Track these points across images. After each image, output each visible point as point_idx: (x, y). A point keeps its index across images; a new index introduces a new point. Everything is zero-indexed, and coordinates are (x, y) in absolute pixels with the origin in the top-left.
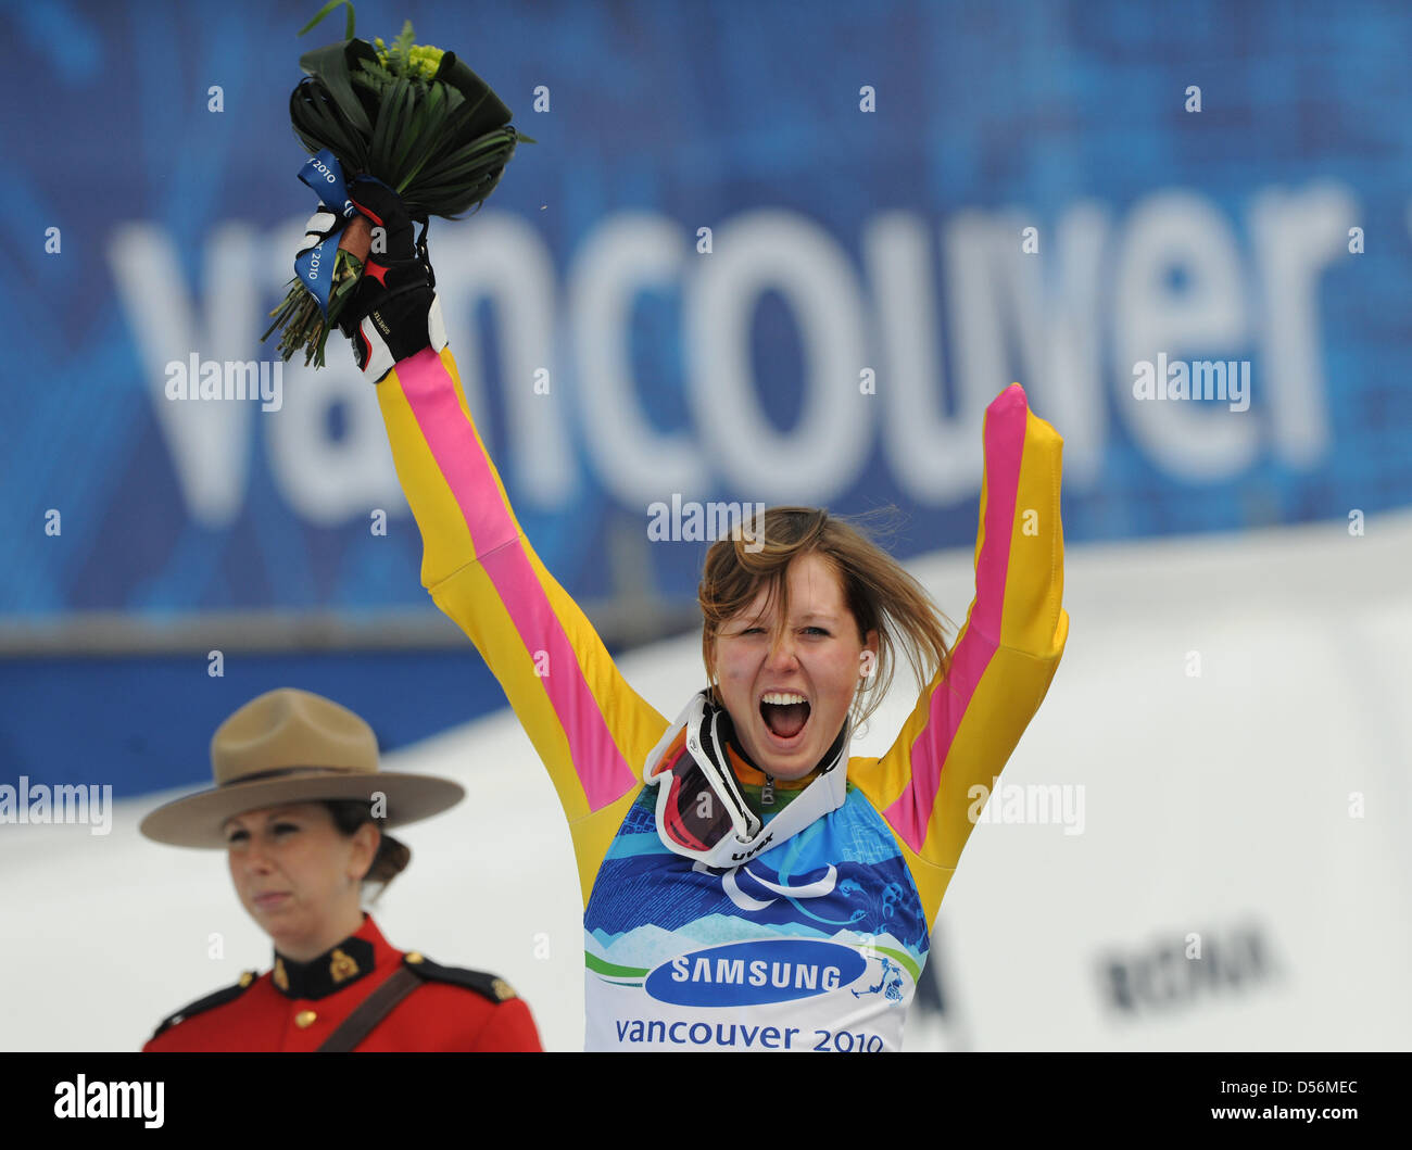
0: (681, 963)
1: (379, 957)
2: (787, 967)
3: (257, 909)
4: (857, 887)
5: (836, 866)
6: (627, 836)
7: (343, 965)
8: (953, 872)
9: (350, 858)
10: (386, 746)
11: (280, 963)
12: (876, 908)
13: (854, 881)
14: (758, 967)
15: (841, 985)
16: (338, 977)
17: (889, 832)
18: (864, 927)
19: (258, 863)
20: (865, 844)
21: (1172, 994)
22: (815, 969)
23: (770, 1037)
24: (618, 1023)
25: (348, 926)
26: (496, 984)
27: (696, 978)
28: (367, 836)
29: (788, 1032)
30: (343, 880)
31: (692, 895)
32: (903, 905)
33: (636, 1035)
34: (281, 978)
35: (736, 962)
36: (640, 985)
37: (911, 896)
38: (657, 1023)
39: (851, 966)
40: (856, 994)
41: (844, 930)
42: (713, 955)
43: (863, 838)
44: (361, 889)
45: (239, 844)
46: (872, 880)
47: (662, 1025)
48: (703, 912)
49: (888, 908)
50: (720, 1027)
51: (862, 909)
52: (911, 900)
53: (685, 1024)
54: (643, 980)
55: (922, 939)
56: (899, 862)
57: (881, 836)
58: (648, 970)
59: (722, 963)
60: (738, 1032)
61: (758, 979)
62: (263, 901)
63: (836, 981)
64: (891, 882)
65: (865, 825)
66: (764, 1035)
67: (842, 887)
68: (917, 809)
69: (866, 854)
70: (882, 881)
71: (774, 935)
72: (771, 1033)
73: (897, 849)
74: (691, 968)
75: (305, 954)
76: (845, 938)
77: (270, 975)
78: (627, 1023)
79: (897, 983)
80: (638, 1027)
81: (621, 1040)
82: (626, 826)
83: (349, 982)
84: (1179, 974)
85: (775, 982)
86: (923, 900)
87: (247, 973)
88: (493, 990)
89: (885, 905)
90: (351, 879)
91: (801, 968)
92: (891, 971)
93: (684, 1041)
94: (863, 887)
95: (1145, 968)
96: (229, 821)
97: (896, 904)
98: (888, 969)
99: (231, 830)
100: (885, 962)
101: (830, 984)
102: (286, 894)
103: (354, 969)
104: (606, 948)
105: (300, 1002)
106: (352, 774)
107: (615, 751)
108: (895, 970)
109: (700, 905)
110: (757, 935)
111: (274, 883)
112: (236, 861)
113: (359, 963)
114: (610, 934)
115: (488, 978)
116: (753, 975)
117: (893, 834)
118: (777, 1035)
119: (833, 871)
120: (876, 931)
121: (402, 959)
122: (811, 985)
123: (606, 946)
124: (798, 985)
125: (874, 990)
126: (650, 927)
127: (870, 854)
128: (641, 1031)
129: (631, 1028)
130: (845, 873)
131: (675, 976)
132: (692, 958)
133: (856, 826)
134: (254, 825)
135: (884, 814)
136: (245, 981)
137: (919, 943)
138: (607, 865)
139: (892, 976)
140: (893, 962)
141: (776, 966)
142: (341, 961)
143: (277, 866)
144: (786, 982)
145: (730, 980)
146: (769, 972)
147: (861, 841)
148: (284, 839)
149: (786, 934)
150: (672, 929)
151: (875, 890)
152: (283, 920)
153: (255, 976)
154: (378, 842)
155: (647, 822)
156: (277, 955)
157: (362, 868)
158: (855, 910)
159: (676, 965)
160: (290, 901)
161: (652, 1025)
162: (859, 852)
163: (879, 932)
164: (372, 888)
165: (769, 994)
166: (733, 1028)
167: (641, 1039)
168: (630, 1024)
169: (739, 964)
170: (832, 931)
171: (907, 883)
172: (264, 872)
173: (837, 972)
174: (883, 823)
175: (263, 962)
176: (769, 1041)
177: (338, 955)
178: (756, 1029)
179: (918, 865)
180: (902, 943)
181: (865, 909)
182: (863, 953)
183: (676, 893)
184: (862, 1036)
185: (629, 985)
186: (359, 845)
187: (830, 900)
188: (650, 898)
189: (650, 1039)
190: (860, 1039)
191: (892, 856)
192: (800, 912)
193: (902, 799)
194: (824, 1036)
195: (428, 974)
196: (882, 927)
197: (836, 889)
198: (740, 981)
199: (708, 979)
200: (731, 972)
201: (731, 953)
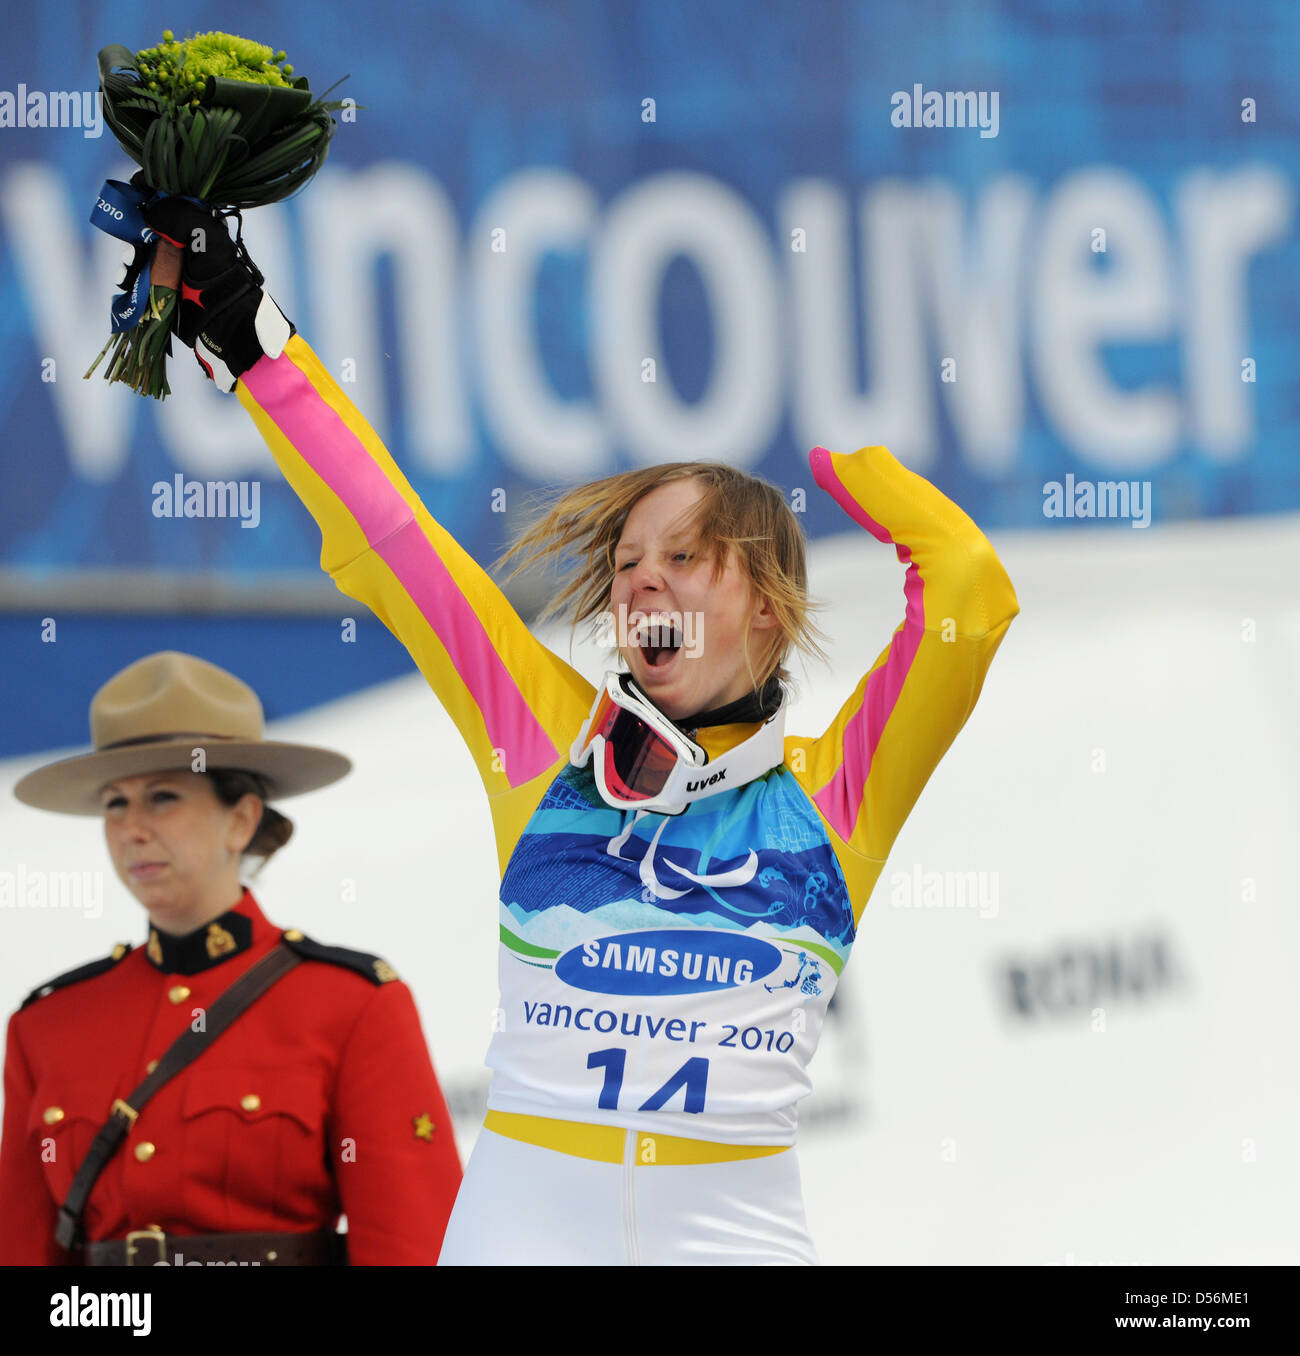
0: (592, 947)
1: (257, 933)
2: (699, 958)
3: (133, 880)
4: (779, 876)
5: (757, 853)
6: (548, 811)
7: (220, 941)
8: (884, 864)
9: (231, 829)
10: (271, 714)
11: (155, 936)
12: (797, 899)
13: (777, 870)
14: (670, 957)
15: (753, 979)
16: (214, 952)
17: (818, 819)
18: (783, 920)
19: (135, 832)
20: (792, 829)
21: (1072, 1000)
22: (727, 961)
23: (674, 1029)
24: (526, 1004)
25: (225, 900)
26: (377, 965)
27: (606, 964)
28: (249, 807)
29: (694, 1025)
30: (222, 852)
31: (608, 878)
32: (826, 896)
33: (543, 1019)
34: (156, 952)
35: (647, 950)
36: (550, 967)
37: (837, 887)
38: (564, 1008)
39: (765, 960)
40: (769, 989)
41: (760, 922)
42: (625, 941)
43: (790, 824)
44: (241, 862)
45: (117, 812)
46: (795, 869)
47: (569, 1009)
48: (617, 896)
49: (811, 900)
50: (625, 1017)
51: (780, 901)
52: (837, 890)
53: (591, 1011)
54: (554, 962)
55: (846, 932)
56: (826, 851)
57: (809, 823)
58: (560, 952)
59: (634, 950)
60: (644, 1023)
61: (668, 969)
62: (140, 872)
63: (748, 975)
64: (816, 871)
65: (794, 810)
66: (669, 1027)
67: (761, 877)
68: (846, 796)
69: (790, 840)
70: (805, 871)
71: (687, 925)
72: (676, 1025)
73: (825, 836)
74: (601, 953)
75: (181, 928)
76: (762, 931)
77: (144, 948)
78: (536, 1004)
79: (814, 977)
80: (545, 1010)
81: (528, 1021)
82: (547, 800)
83: (226, 958)
84: (1081, 979)
85: (686, 974)
86: (851, 891)
87: (120, 946)
88: (374, 971)
89: (808, 896)
90: (231, 851)
91: (713, 960)
92: (808, 965)
93: (588, 1028)
94: (785, 876)
95: (1045, 974)
96: (107, 787)
97: (820, 895)
98: (805, 963)
99: (109, 796)
100: (802, 956)
101: (742, 978)
102: (164, 865)
103: (231, 945)
104: (522, 925)
105: (173, 977)
106: (236, 742)
107: (536, 725)
108: (813, 964)
109: (615, 888)
110: (671, 924)
111: (151, 852)
112: (112, 828)
113: (237, 939)
114: (527, 911)
115: (370, 959)
116: (664, 964)
117: (822, 821)
118: (683, 1028)
119: (753, 859)
120: (795, 924)
121: (281, 936)
122: (723, 978)
123: (522, 922)
124: (709, 977)
125: (788, 984)
126: (564, 907)
127: (796, 841)
128: (548, 1014)
129: (540, 1010)
130: (767, 861)
131: (585, 960)
132: (604, 943)
133: (786, 813)
134: (131, 791)
135: (813, 799)
136: (118, 954)
137: (843, 934)
138: (525, 840)
139: (809, 970)
140: (811, 956)
141: (688, 957)
142: (217, 936)
143: (154, 835)
144: (696, 974)
145: (640, 968)
146: (680, 963)
147: (787, 827)
148: (163, 808)
149: (700, 924)
150: (585, 910)
151: (797, 881)
152: (158, 892)
153: (128, 948)
154: (260, 814)
155: (568, 797)
156: (152, 927)
157: (242, 839)
158: (773, 901)
159: (587, 949)
160: (166, 873)
161: (559, 1009)
162: (784, 838)
163: (798, 925)
164: (252, 862)
165: (677, 985)
166: (639, 1018)
167: (547, 1023)
168: (538, 1006)
169: (651, 952)
170: (748, 922)
171: (833, 873)
172: (140, 841)
173: (750, 965)
174: (811, 808)
175: (138, 936)
176: (674, 1033)
177: (215, 930)
178: (662, 1020)
179: (848, 854)
180: (824, 936)
181: (785, 902)
182: (779, 946)
183: (593, 874)
184: (771, 1033)
185: (539, 966)
186: (241, 817)
187: (748, 890)
188: (566, 877)
189: (555, 1024)
190: (769, 1035)
191: (820, 843)
192: (715, 902)
193: (833, 784)
194: (731, 1031)
195: (308, 952)
196: (803, 918)
197: (756, 878)
198: (650, 970)
199: (618, 965)
200: (641, 960)
201: (643, 939)
